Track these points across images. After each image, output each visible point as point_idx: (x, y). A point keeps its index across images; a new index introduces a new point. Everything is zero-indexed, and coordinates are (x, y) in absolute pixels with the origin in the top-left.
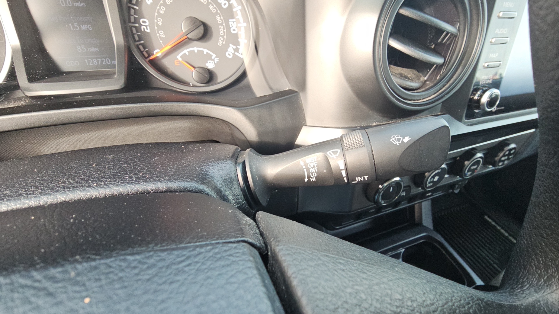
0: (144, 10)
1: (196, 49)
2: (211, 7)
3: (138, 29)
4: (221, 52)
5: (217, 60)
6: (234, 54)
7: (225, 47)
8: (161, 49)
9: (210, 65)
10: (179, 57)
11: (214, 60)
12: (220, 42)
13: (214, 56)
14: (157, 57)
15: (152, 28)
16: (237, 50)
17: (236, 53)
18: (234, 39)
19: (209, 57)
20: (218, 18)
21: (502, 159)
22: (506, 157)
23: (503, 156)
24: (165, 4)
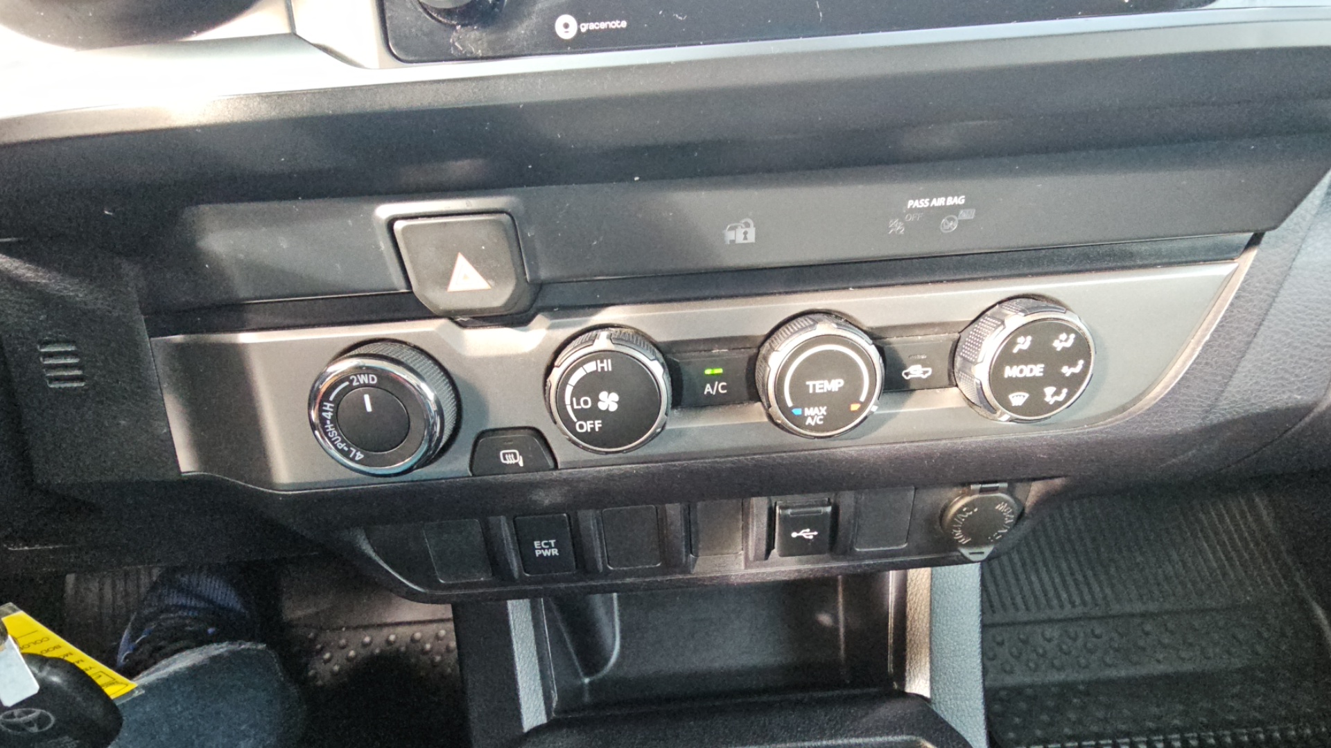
21: (1011, 372)
22: (1037, 370)
23: (1007, 357)
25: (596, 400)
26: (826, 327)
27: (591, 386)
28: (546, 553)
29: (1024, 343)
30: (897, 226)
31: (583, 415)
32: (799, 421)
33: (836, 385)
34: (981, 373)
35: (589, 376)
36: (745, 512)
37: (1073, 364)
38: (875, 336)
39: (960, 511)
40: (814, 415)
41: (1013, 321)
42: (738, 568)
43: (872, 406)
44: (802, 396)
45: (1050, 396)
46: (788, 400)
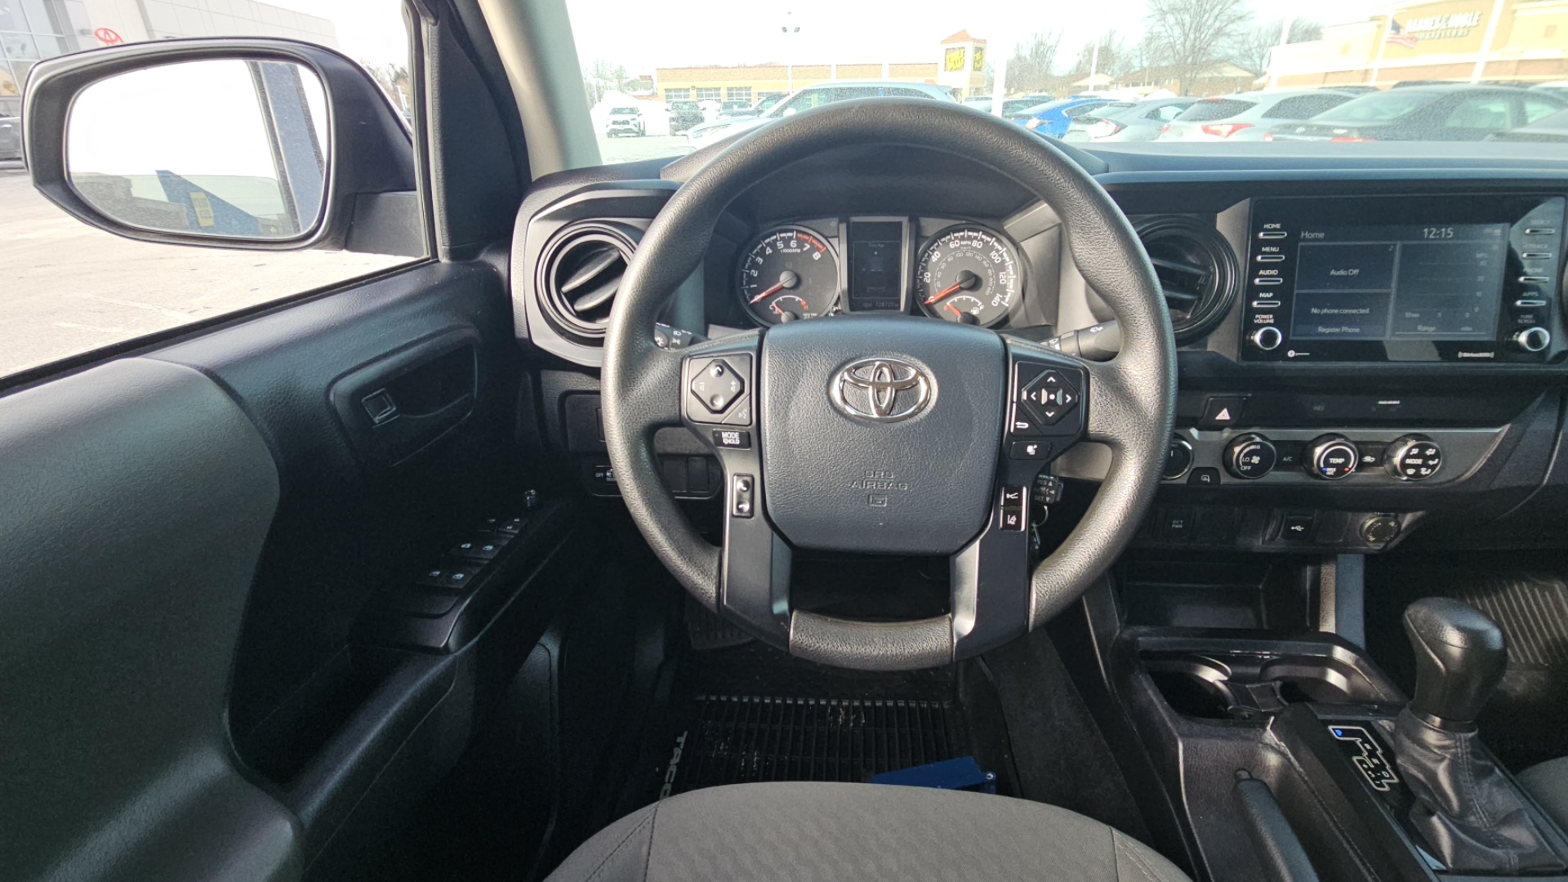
0: (930, 266)
1: (964, 297)
2: (985, 263)
3: (921, 280)
4: (987, 301)
5: (982, 307)
6: (1000, 303)
7: (992, 296)
8: (935, 294)
9: (975, 312)
10: (948, 303)
11: (979, 307)
12: (988, 292)
13: (980, 303)
14: (930, 304)
15: (932, 281)
16: (1003, 299)
17: (1002, 302)
18: (1002, 290)
19: (975, 304)
20: (990, 271)
21: (1409, 461)
22: (1419, 461)
23: (1408, 456)
24: (946, 261)
25: (1251, 459)
26: (1338, 441)
27: (1250, 454)
28: (1177, 526)
29: (1415, 451)
30: (1374, 409)
31: (1244, 464)
32: (1325, 472)
33: (1341, 461)
34: (1397, 460)
35: (1251, 450)
36: (1270, 516)
37: (1433, 460)
38: (1356, 443)
39: (1372, 525)
40: (1331, 471)
41: (1411, 443)
42: (1258, 544)
43: (1353, 470)
44: (1327, 464)
45: (1423, 471)
46: (1322, 465)
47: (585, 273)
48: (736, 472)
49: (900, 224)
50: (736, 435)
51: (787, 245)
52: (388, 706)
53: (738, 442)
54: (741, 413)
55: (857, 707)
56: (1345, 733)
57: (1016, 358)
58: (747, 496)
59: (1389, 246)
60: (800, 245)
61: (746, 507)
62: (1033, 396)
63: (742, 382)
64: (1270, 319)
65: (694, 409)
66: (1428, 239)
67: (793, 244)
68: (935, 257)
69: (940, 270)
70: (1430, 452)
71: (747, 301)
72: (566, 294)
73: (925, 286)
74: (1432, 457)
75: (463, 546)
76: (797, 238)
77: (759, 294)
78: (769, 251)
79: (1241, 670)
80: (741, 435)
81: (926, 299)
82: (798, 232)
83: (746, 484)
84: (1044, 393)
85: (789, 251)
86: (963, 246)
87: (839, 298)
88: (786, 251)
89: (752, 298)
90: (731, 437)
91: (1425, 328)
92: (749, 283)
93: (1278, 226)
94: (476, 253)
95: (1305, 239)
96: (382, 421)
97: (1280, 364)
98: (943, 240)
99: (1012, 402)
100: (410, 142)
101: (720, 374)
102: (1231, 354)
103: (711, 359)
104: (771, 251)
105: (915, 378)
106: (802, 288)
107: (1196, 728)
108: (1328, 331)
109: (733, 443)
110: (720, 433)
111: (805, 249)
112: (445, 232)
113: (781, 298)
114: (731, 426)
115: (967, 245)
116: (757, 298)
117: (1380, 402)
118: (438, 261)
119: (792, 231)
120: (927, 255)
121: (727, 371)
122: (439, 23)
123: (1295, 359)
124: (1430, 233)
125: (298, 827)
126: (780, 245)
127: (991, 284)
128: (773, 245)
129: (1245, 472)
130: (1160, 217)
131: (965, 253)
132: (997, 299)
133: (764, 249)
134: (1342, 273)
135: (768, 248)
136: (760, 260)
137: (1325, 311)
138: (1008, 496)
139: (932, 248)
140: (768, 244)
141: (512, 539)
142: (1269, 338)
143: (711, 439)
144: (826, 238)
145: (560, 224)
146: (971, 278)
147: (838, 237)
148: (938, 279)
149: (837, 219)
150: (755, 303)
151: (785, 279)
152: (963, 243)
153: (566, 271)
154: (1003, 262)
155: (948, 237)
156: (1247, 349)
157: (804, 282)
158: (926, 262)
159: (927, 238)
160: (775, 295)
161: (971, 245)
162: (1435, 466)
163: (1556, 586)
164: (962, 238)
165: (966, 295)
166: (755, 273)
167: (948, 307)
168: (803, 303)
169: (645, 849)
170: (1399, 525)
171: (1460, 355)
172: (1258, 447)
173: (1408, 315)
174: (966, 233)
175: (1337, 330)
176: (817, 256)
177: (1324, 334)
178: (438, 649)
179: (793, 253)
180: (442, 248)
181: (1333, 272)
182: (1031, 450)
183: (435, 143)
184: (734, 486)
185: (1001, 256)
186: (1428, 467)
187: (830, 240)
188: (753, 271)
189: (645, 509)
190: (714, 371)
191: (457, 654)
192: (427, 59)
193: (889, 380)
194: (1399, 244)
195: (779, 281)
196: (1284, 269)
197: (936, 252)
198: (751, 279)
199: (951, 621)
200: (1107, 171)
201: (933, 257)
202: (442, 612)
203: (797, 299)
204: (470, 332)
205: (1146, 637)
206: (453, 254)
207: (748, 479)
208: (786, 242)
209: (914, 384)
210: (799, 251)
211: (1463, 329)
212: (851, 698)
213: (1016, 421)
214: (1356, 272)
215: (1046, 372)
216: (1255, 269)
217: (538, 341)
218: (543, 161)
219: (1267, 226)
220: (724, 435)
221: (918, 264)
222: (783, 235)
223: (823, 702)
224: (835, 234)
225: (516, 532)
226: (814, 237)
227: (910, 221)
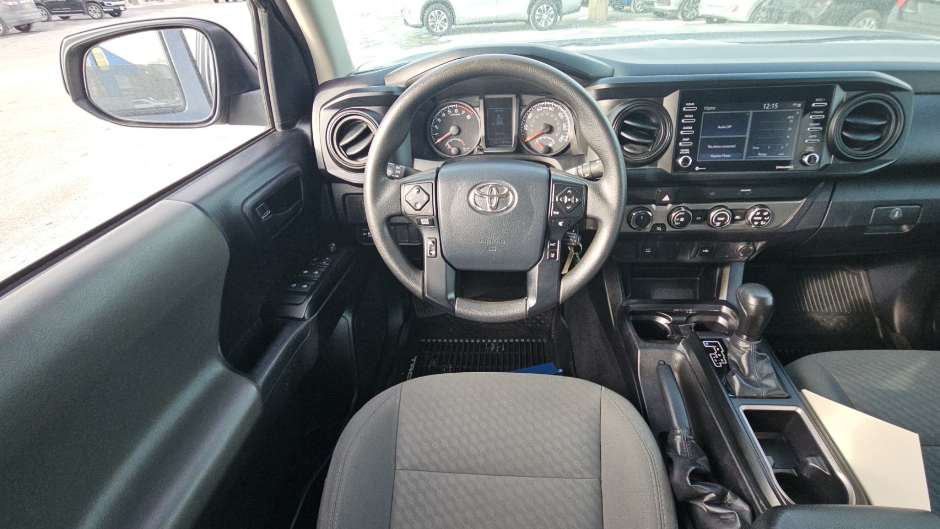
0: (527, 121)
1: (545, 137)
2: (555, 119)
3: (523, 129)
4: (557, 139)
5: (554, 143)
6: (563, 140)
7: (559, 136)
8: (530, 136)
9: (550, 145)
10: (537, 141)
12: (557, 134)
13: (553, 140)
14: (528, 141)
15: (528, 129)
16: (565, 138)
17: (565, 140)
18: (565, 133)
19: (550, 141)
20: (558, 123)
21: (755, 218)
22: (760, 218)
23: (755, 216)
24: (536, 118)
25: (680, 219)
26: (722, 209)
27: (679, 217)
28: (648, 252)
29: (758, 213)
30: (739, 194)
31: (677, 221)
32: (715, 225)
33: (723, 219)
34: (750, 218)
35: (680, 215)
36: (693, 245)
37: (767, 217)
38: (731, 210)
39: (742, 248)
40: (718, 224)
41: (757, 209)
42: (688, 258)
43: (729, 223)
44: (716, 221)
45: (762, 223)
46: (714, 221)
47: (351, 136)
48: (428, 238)
49: (512, 98)
50: (427, 220)
51: (453, 112)
52: (283, 342)
53: (428, 223)
54: (429, 210)
55: (501, 343)
56: (710, 344)
57: (554, 181)
58: (434, 247)
59: (747, 113)
60: (460, 112)
61: (433, 253)
62: (561, 200)
63: (428, 195)
64: (687, 151)
65: (408, 209)
66: (766, 109)
67: (456, 111)
68: (529, 117)
69: (533, 123)
70: (765, 214)
71: (433, 142)
72: (342, 147)
73: (525, 132)
74: (766, 216)
75: (304, 272)
76: (458, 108)
77: (440, 138)
78: (444, 115)
79: (677, 319)
80: (429, 220)
81: (525, 139)
82: (458, 104)
83: (433, 242)
84: (566, 198)
85: (454, 115)
86: (544, 110)
87: (480, 140)
88: (452, 115)
89: (436, 141)
90: (424, 221)
91: (762, 155)
92: (434, 133)
93: (693, 104)
94: (294, 124)
95: (706, 111)
96: (265, 218)
97: (691, 173)
98: (534, 107)
99: (552, 202)
100: (257, 68)
101: (419, 192)
102: (669, 170)
103: (413, 185)
104: (445, 115)
105: (508, 192)
106: (462, 134)
107: (648, 344)
108: (715, 156)
109: (426, 224)
110: (420, 219)
111: (462, 114)
112: (278, 115)
113: (451, 140)
114: (425, 216)
115: (546, 109)
116: (439, 140)
117: (742, 190)
118: (276, 130)
119: (455, 104)
120: (525, 115)
121: (421, 190)
122: (267, 11)
123: (699, 171)
124: (767, 106)
125: (258, 387)
126: (449, 112)
127: (558, 130)
128: (445, 111)
129: (677, 226)
130: (636, 101)
131: (545, 114)
132: (562, 137)
133: (441, 114)
134: (723, 127)
135: (443, 113)
136: (439, 120)
137: (715, 147)
138: (551, 244)
139: (528, 112)
140: (443, 111)
141: (327, 268)
142: (686, 161)
143: (416, 222)
144: (473, 107)
145: (335, 111)
146: (547, 128)
147: (479, 107)
148: (531, 128)
149: (478, 97)
150: (438, 143)
151: (453, 130)
152: (544, 108)
153: (341, 135)
154: (565, 118)
155: (536, 105)
156: (675, 166)
157: (463, 130)
158: (525, 119)
159: (526, 106)
160: (448, 138)
161: (548, 110)
162: (767, 221)
163: (861, 273)
164: (544, 106)
165: (546, 136)
166: (437, 127)
167: (537, 143)
168: (463, 142)
169: (398, 400)
170: (755, 248)
171: (777, 167)
172: (683, 213)
173: (754, 148)
174: (546, 103)
175: (720, 156)
176: (469, 117)
177: (712, 158)
178: (301, 318)
179: (456, 116)
180: (277, 124)
181: (719, 127)
182: (560, 224)
183: (270, 72)
184: (428, 243)
185: (564, 115)
186: (764, 221)
187: (475, 108)
188: (436, 126)
189: (388, 255)
190: (415, 190)
191: (309, 320)
192: (262, 29)
193: (495, 194)
194: (751, 112)
195: (449, 131)
196: (696, 126)
197: (530, 114)
198: (435, 131)
199: (527, 300)
200: (613, 76)
201: (529, 116)
202: (299, 303)
203: (459, 140)
204: (297, 169)
205: (635, 305)
206: (284, 126)
207: (434, 240)
208: (453, 110)
209: (507, 195)
210: (459, 114)
211: (780, 154)
212: (498, 339)
213: (554, 210)
214: (730, 126)
215: (567, 188)
216: (680, 126)
217: (330, 171)
218: (324, 74)
219: (687, 104)
220: (422, 220)
221: (521, 120)
222: (450, 106)
223: (484, 341)
224: (478, 105)
225: (328, 264)
226: (467, 107)
227: (516, 97)
